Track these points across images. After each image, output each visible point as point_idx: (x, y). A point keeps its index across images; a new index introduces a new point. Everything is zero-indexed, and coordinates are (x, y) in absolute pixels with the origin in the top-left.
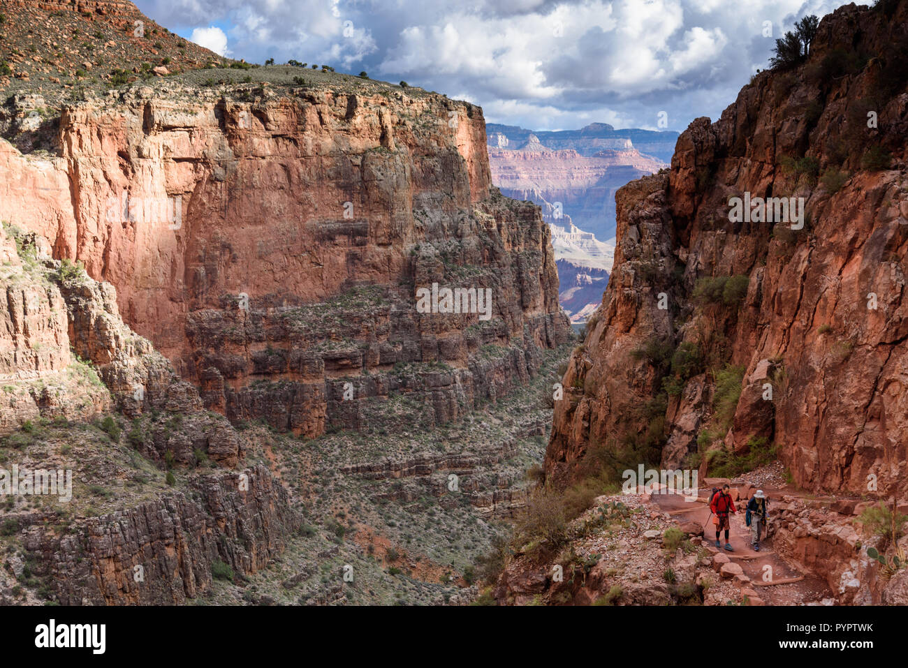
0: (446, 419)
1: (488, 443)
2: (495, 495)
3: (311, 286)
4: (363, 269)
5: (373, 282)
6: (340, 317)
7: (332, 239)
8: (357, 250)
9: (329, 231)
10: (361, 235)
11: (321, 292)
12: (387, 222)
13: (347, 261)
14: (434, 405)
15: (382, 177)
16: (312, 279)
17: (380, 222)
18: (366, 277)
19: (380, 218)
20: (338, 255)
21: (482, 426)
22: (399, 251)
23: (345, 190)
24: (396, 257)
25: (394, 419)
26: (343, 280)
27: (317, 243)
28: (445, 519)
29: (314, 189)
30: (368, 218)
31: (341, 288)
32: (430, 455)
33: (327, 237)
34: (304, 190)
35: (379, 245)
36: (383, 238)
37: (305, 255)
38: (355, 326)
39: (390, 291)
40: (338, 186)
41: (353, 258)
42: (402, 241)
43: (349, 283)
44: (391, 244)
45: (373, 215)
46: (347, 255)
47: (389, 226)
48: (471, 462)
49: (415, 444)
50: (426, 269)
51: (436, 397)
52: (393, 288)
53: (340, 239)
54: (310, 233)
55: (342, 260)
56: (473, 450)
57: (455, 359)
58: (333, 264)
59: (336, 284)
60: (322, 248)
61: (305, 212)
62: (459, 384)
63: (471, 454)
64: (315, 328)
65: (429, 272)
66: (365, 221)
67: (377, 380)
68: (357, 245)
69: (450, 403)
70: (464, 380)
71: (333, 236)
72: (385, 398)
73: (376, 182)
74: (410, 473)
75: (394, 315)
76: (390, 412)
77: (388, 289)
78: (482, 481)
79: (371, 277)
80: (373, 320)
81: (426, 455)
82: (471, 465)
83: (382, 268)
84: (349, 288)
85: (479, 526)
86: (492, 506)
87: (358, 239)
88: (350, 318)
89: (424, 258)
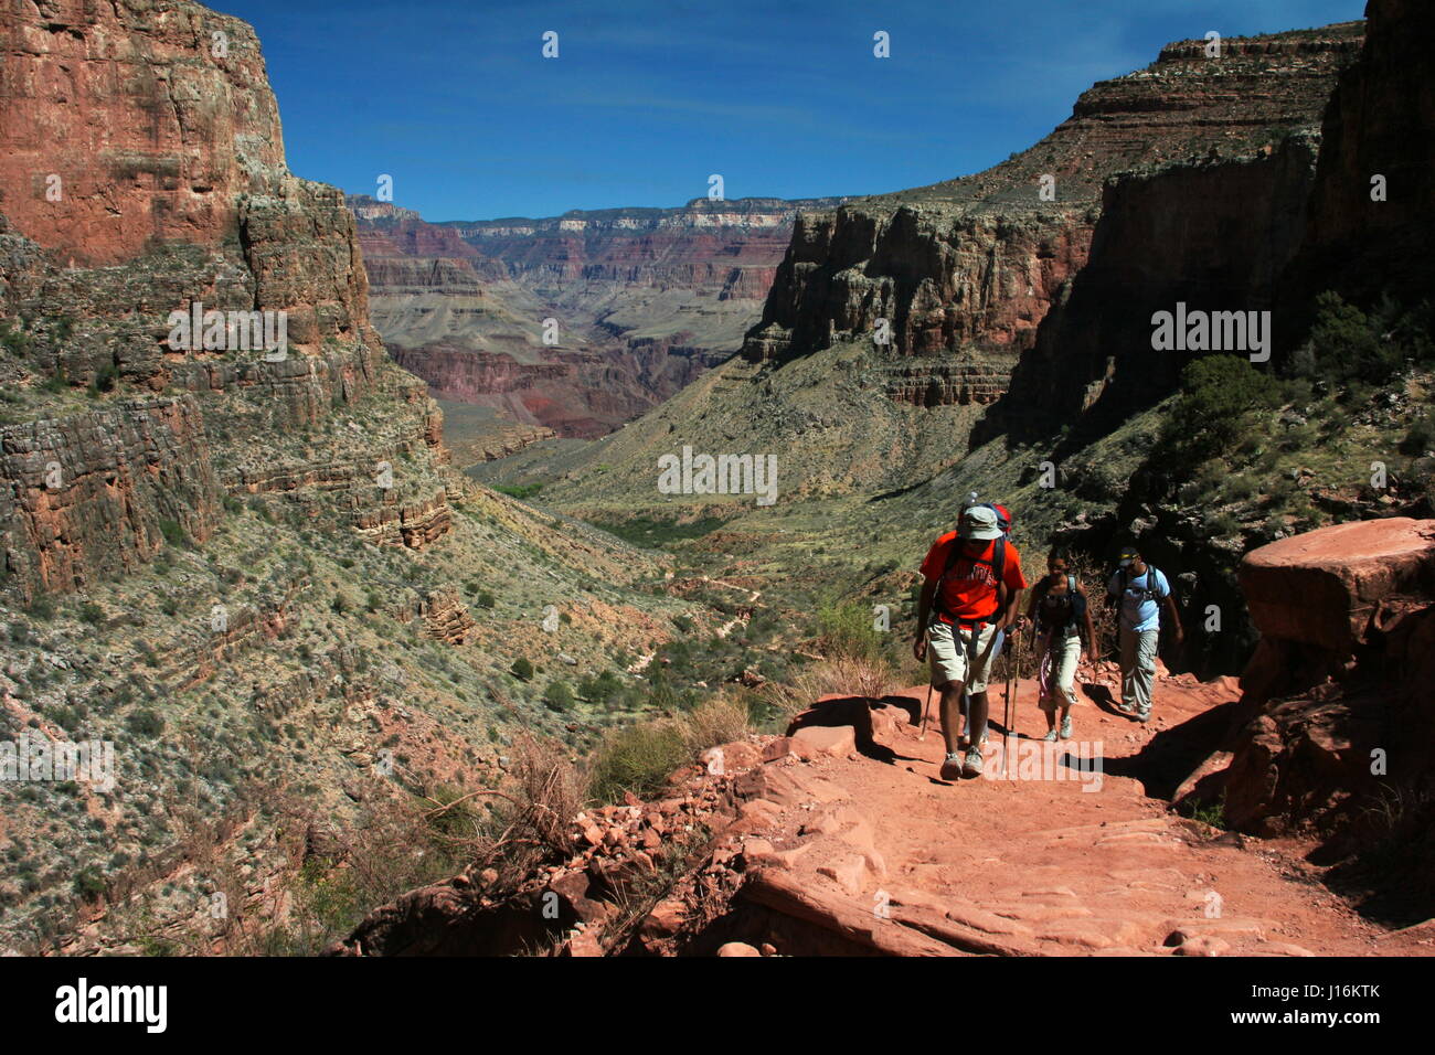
0: (303, 419)
1: (364, 449)
2: (382, 513)
3: (106, 242)
4: (174, 222)
5: (188, 241)
6: (150, 282)
7: (133, 178)
8: (166, 195)
9: (128, 165)
10: (170, 175)
11: (120, 251)
12: (207, 159)
13: (153, 209)
14: (288, 402)
15: (198, 97)
16: (107, 233)
17: (196, 158)
18: (179, 233)
19: (196, 152)
20: (142, 200)
21: (351, 429)
22: (221, 199)
23: (149, 112)
24: (217, 208)
25: (238, 418)
26: (149, 236)
27: (113, 181)
28: (325, 543)
29: (107, 105)
30: (179, 153)
31: (146, 246)
32: (293, 463)
33: (128, 174)
34: (95, 106)
35: (196, 190)
36: (201, 180)
37: (97, 197)
38: (173, 296)
39: (213, 254)
40: (140, 106)
41: (161, 206)
42: (226, 186)
43: (156, 241)
44: (211, 189)
45: (187, 148)
46: (153, 201)
47: (209, 165)
48: (346, 473)
49: (270, 451)
50: (263, 223)
51: (289, 391)
52: (217, 249)
53: (144, 179)
54: (104, 166)
55: (146, 207)
56: (346, 458)
57: (307, 343)
58: (137, 213)
59: (139, 241)
60: (120, 189)
61: (97, 138)
62: (314, 376)
63: (344, 462)
64: (117, 297)
65: (268, 226)
66: (177, 157)
67: (209, 368)
68: (167, 189)
69: (308, 399)
70: (319, 372)
71: (133, 173)
72: (221, 392)
73: (190, 103)
74: (269, 487)
75: (220, 284)
76: (230, 409)
77: (209, 250)
78: (365, 495)
79: (186, 234)
80: (197, 288)
81: (288, 462)
82: (348, 476)
83: (200, 222)
84: (157, 246)
85: (369, 552)
86: (380, 527)
87: (167, 180)
88: (166, 284)
89: (257, 208)
